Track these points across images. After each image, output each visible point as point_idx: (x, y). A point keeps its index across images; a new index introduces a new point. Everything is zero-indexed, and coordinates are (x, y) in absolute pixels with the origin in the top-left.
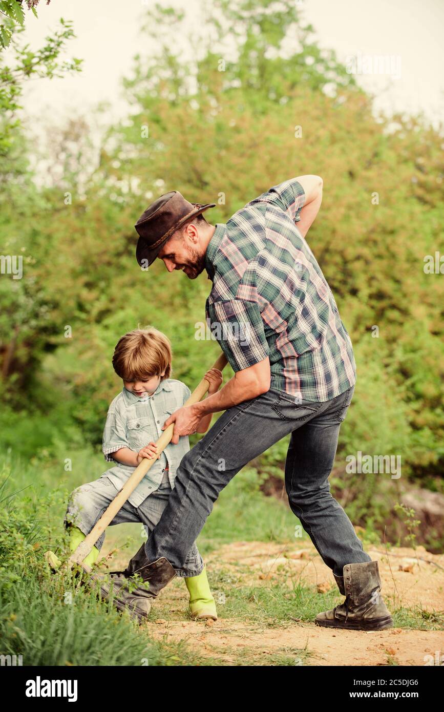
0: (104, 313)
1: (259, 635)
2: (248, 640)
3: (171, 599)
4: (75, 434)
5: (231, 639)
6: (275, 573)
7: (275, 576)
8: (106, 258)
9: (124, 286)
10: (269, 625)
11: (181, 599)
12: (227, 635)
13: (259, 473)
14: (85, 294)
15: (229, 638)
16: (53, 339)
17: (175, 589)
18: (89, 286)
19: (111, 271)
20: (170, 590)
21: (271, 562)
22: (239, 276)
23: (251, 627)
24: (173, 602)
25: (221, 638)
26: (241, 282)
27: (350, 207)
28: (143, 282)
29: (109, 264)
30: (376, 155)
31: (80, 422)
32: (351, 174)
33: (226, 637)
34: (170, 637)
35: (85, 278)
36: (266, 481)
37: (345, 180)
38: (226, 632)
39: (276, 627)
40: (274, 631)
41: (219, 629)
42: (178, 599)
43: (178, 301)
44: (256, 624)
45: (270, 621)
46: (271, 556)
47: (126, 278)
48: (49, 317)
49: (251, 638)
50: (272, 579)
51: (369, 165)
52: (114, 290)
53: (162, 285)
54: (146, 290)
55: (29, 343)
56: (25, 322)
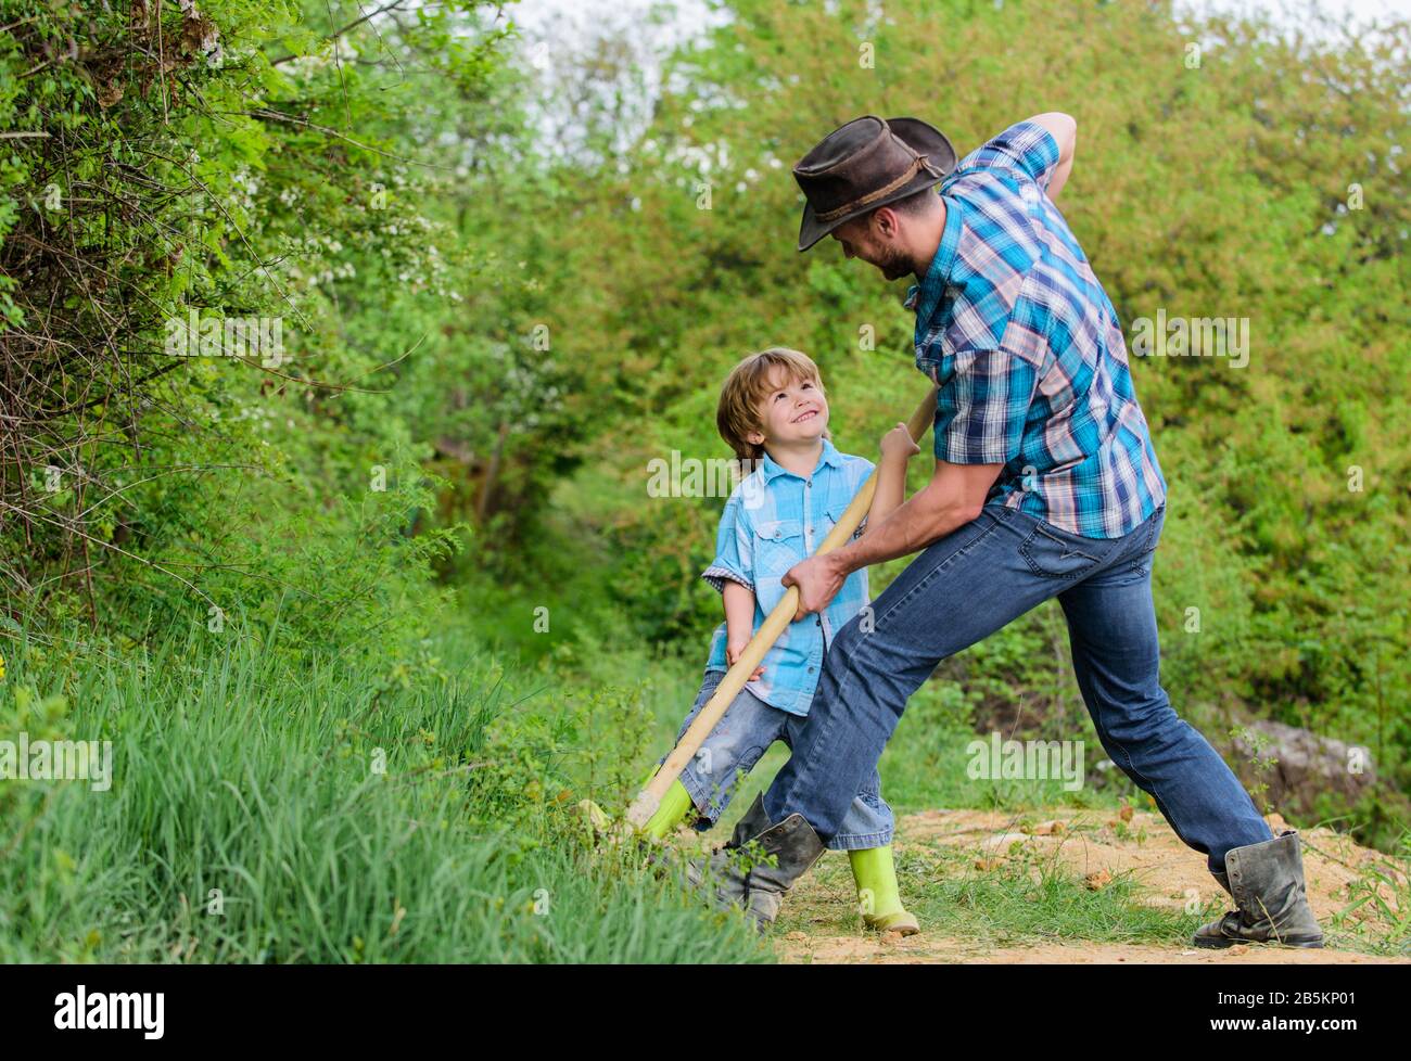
0: (669, 395)
6: (1005, 857)
8: (669, 292)
9: (703, 345)
13: (966, 690)
14: (631, 358)
16: (573, 449)
18: (638, 345)
19: (680, 316)
22: (1007, 305)
27: (1130, 191)
29: (676, 303)
30: (1179, 93)
32: (1134, 130)
35: (631, 332)
36: (979, 704)
37: (1123, 140)
47: (709, 330)
48: (564, 407)
51: (1166, 113)
52: (687, 352)
55: (526, 458)
56: (517, 417)
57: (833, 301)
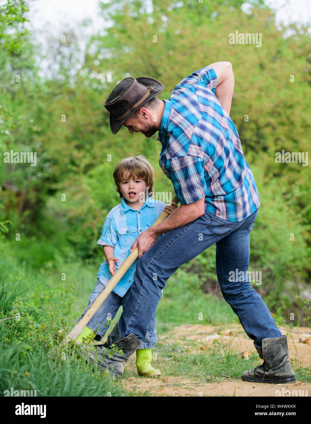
0: (89, 167)
1: (201, 387)
2: (193, 391)
4: (70, 252)
5: (181, 390)
6: (212, 345)
7: (212, 347)
8: (90, 128)
9: (102, 148)
10: (208, 380)
12: (178, 388)
13: (200, 277)
14: (76, 154)
15: (179, 389)
16: (54, 186)
18: (79, 148)
19: (94, 137)
21: (208, 338)
22: (188, 138)
23: (195, 382)
25: (174, 390)
26: (190, 142)
27: (261, 89)
28: (116, 144)
29: (92, 132)
30: (279, 52)
31: (73, 244)
32: (262, 66)
33: (177, 389)
34: (138, 390)
35: (75, 143)
36: (205, 283)
37: (257, 70)
38: (178, 385)
39: (213, 382)
40: (212, 384)
41: (172, 384)
44: (199, 380)
45: (209, 377)
46: (209, 334)
47: (104, 142)
48: (51, 170)
49: (195, 390)
50: (210, 349)
51: (274, 60)
52: (96, 151)
54: (119, 150)
55: (37, 189)
56: (34, 174)
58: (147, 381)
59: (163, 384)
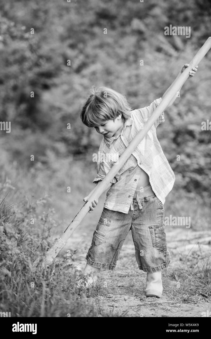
0: (83, 66)
1: (177, 309)
2: (170, 312)
3: (118, 276)
5: (157, 311)
6: (190, 256)
7: (191, 258)
8: (83, 28)
9: (95, 47)
10: (185, 300)
11: (125, 277)
12: (155, 308)
13: (184, 177)
14: (70, 53)
15: (156, 310)
17: (122, 268)
18: (72, 46)
19: (86, 37)
20: (118, 268)
21: (189, 247)
23: (172, 302)
24: (120, 278)
25: (151, 310)
28: (108, 45)
29: (85, 32)
31: (65, 140)
33: (154, 309)
34: (115, 309)
35: (69, 42)
36: (188, 183)
38: (155, 305)
39: (189, 302)
40: (188, 305)
41: (150, 303)
42: (123, 276)
43: (131, 58)
44: (176, 299)
45: (185, 297)
46: (189, 242)
47: (97, 42)
48: (46, 66)
49: (171, 311)
50: (188, 260)
52: (89, 50)
53: (121, 47)
54: (110, 51)
57: (140, 33)
58: (125, 299)
59: (141, 303)
